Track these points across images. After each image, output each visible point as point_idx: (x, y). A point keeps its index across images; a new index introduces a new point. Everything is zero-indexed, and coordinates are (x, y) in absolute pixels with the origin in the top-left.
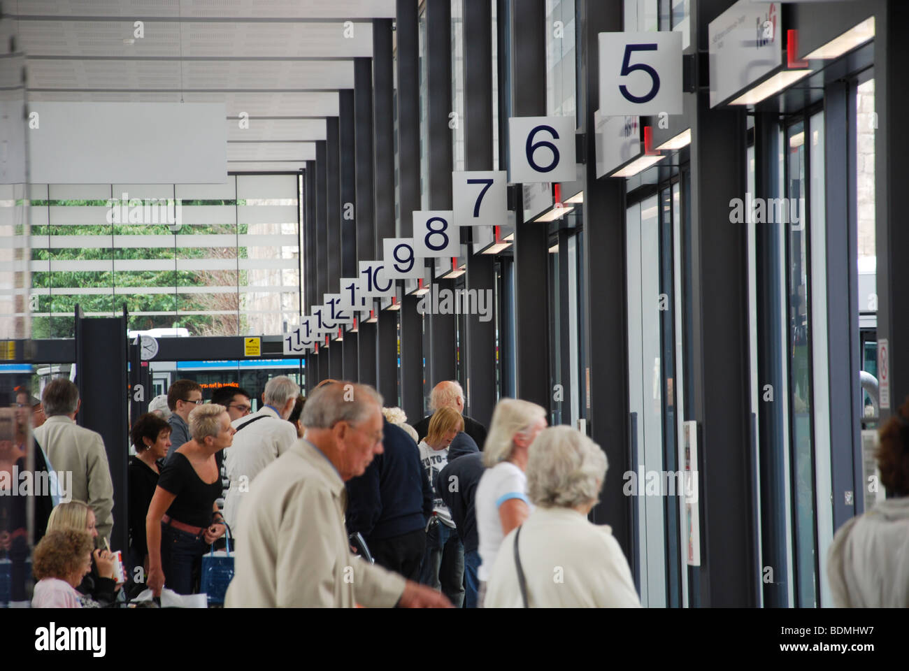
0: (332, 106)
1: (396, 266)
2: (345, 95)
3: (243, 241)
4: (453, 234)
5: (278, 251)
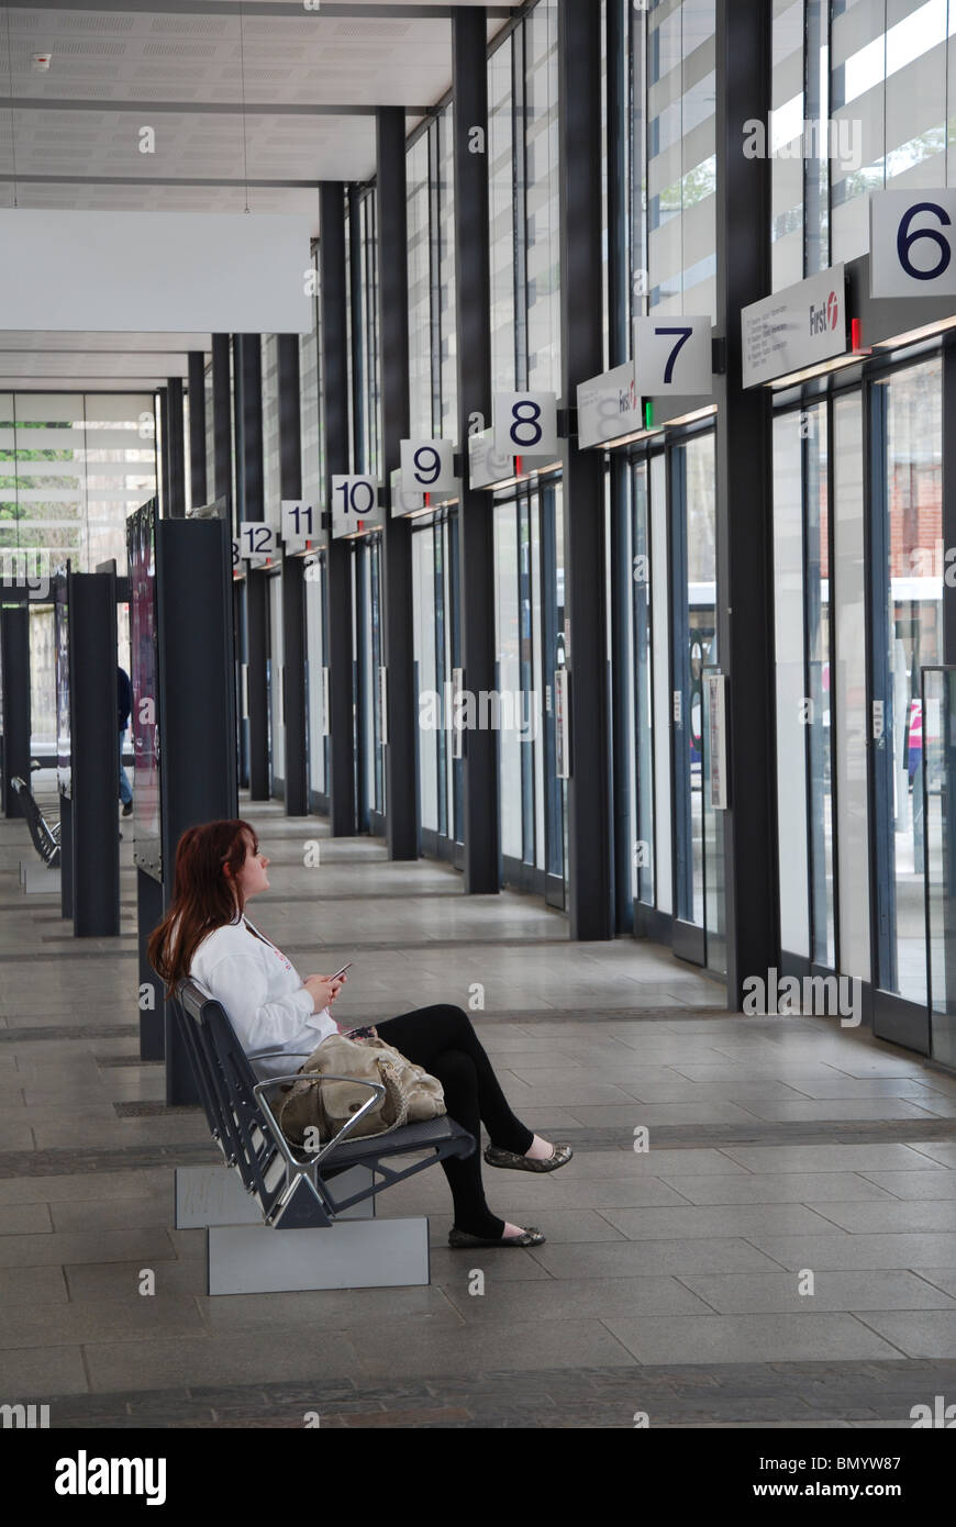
1: (417, 476)
5: (121, 483)
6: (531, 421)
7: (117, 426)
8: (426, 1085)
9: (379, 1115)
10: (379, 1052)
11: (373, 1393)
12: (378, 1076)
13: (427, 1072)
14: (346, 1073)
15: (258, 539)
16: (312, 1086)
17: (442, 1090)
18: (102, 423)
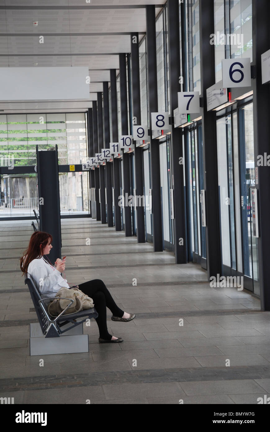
6: (162, 120)
7: (77, 122)
8: (88, 300)
9: (75, 308)
10: (76, 292)
11: (60, 378)
12: (74, 298)
13: (89, 297)
14: (66, 297)
15: (106, 153)
16: (57, 301)
17: (93, 301)
18: (73, 121)
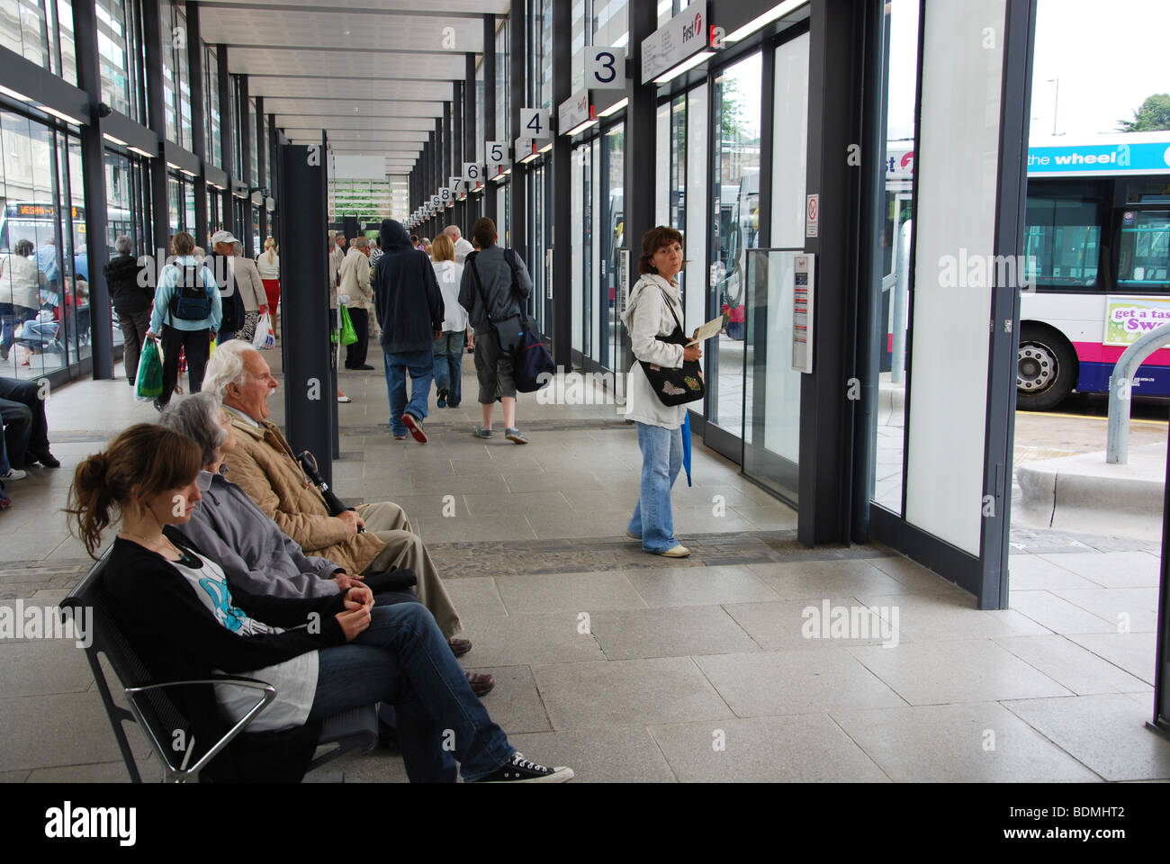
0: (422, 147)
1: (434, 203)
2: (426, 143)
3: (391, 195)
4: (450, 194)
